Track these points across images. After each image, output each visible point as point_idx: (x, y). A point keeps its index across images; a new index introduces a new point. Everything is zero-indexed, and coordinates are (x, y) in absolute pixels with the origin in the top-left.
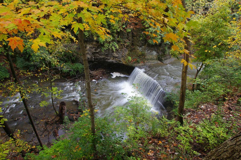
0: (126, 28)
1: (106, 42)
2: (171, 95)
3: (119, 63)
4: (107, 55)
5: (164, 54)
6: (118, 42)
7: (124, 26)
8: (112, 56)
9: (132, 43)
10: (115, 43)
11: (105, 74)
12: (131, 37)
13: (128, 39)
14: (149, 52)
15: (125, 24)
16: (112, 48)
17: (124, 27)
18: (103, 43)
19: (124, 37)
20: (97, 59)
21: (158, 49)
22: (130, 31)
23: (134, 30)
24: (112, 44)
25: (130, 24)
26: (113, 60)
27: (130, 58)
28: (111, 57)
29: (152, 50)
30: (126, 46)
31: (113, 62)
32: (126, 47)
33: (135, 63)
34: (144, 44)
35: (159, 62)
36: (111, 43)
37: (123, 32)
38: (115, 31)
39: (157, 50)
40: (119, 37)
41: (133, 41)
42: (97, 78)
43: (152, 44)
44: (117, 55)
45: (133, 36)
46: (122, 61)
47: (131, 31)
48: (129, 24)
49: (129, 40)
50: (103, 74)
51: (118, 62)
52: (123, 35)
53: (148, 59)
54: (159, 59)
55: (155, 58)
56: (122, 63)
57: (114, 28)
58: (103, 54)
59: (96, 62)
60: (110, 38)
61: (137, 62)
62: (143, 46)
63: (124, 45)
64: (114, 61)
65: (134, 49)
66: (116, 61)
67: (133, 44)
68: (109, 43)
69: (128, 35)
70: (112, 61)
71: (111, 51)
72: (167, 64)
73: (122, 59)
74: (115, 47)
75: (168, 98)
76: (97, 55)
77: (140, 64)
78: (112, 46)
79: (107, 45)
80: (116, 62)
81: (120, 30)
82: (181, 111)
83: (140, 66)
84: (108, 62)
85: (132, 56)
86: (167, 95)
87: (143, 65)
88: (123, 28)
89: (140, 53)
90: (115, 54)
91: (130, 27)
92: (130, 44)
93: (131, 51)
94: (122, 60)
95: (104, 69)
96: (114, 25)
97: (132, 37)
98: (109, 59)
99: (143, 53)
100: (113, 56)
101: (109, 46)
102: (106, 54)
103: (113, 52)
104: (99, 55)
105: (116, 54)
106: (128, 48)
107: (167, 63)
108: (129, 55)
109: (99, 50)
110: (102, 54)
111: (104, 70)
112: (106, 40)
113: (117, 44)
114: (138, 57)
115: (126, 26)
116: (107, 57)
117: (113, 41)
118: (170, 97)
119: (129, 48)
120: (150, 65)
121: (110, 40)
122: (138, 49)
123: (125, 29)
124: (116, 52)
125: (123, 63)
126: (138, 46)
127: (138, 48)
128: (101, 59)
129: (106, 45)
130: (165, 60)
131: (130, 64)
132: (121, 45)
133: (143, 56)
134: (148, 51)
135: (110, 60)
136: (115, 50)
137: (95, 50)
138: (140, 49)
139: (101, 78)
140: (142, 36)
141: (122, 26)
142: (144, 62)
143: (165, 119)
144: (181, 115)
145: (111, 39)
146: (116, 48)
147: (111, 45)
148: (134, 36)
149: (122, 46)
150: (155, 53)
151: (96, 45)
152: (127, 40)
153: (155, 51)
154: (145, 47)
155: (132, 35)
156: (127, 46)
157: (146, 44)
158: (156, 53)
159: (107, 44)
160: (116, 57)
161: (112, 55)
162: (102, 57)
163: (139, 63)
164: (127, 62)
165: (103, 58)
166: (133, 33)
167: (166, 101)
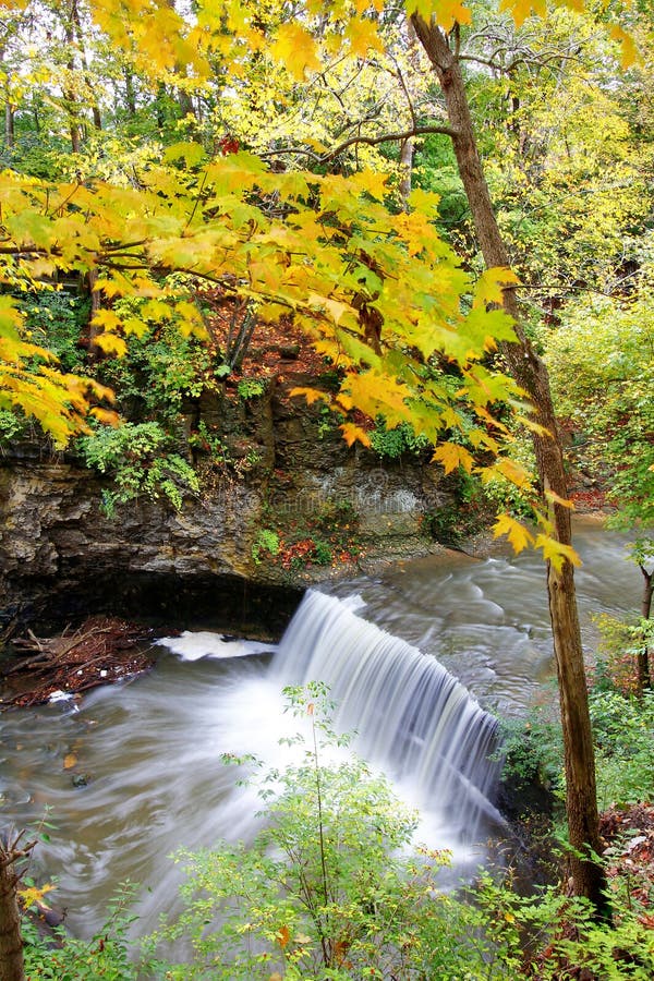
0: (232, 378)
1: (128, 457)
2: (528, 734)
3: (209, 575)
4: (135, 534)
5: (461, 504)
6: (198, 454)
7: (223, 370)
8: (167, 536)
9: (277, 456)
10: (177, 460)
11: (131, 649)
12: (269, 424)
13: (249, 434)
14: (376, 496)
15: (231, 356)
16: (162, 492)
17: (226, 376)
18: (109, 468)
19: (228, 427)
20: (75, 561)
21: (420, 478)
22: (259, 391)
23: (278, 384)
24: (163, 469)
25: (259, 358)
26: (170, 558)
27: (271, 540)
28: (162, 543)
29: (394, 485)
30: (243, 473)
31: (173, 568)
32: (241, 476)
33: (304, 564)
34: (344, 454)
35: (437, 547)
36: (156, 462)
37: (219, 398)
38: (176, 396)
39: (420, 485)
40: (202, 425)
41: (279, 445)
42: (81, 677)
43: (387, 455)
44: (196, 530)
45: (279, 418)
46: (229, 561)
47: (266, 392)
48: (250, 355)
49: (261, 443)
50: (119, 650)
51: (204, 567)
52: (224, 415)
53: (373, 540)
54: (436, 531)
55: (414, 526)
56: (226, 570)
57: (167, 383)
58: (112, 527)
59: (71, 577)
60: (148, 437)
61: (317, 559)
62: (341, 465)
63: (230, 466)
64: (180, 563)
65: (291, 487)
66: (195, 566)
67: (280, 463)
68: (146, 461)
69: (248, 413)
70: (170, 563)
71: (157, 510)
72: (484, 559)
73: (225, 551)
74: (182, 485)
75: (513, 758)
76: (76, 536)
77: (335, 571)
78: (163, 480)
79: (133, 477)
80: (194, 571)
81: (205, 391)
82: (586, 828)
83: (333, 581)
84: (144, 572)
85: (281, 527)
86: (507, 742)
87: (349, 576)
88: (218, 378)
89: (326, 508)
90: (184, 526)
91: (258, 370)
92: (266, 459)
93: (273, 499)
94: (230, 556)
95: (123, 616)
96: (167, 365)
97: (275, 424)
98: (150, 556)
99: (342, 504)
100: (173, 538)
101: (142, 480)
102: (128, 530)
103: (171, 512)
104: (89, 536)
105: (187, 526)
106: (257, 486)
107: (483, 549)
108: (264, 522)
109: (86, 506)
110: (109, 531)
111: (123, 627)
112: (125, 448)
113: (193, 465)
114: (320, 528)
115: (237, 369)
116: (135, 547)
117: (166, 449)
118: (527, 750)
119: (264, 485)
120: (387, 570)
121: (147, 449)
122: (313, 488)
123: (230, 384)
124: (187, 512)
125: (236, 572)
126: (310, 466)
127: (315, 479)
128: (99, 558)
129: (127, 475)
130: (468, 533)
131: (275, 575)
132: (215, 469)
133: (341, 524)
134: (370, 490)
135: (160, 562)
136: (177, 502)
137: (64, 509)
138: (326, 484)
139: (104, 673)
140: (326, 415)
141: (214, 368)
142: (354, 558)
143: (497, 891)
144: (589, 856)
145: (156, 439)
146: (189, 488)
147: (155, 472)
148: (283, 419)
149: (221, 473)
150: (407, 501)
151: (67, 481)
152: (245, 439)
153: (410, 488)
154: (351, 472)
155: (274, 414)
156: (252, 474)
157: (352, 457)
158: (415, 501)
159: (129, 470)
160: (192, 541)
161: (168, 530)
162: (108, 546)
163: (325, 563)
164: (259, 563)
165: (116, 553)
166: (274, 404)
167: (508, 774)
